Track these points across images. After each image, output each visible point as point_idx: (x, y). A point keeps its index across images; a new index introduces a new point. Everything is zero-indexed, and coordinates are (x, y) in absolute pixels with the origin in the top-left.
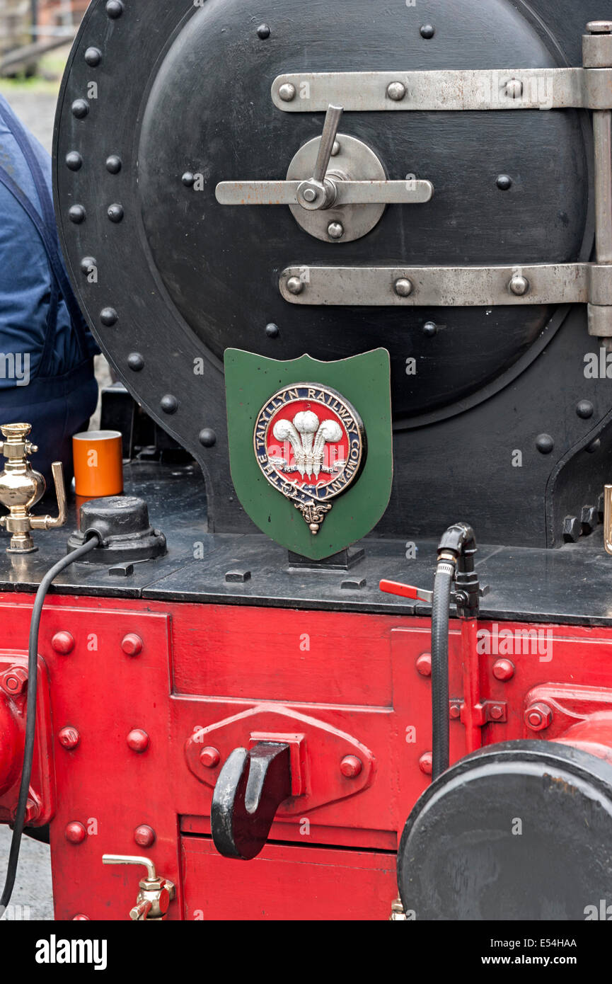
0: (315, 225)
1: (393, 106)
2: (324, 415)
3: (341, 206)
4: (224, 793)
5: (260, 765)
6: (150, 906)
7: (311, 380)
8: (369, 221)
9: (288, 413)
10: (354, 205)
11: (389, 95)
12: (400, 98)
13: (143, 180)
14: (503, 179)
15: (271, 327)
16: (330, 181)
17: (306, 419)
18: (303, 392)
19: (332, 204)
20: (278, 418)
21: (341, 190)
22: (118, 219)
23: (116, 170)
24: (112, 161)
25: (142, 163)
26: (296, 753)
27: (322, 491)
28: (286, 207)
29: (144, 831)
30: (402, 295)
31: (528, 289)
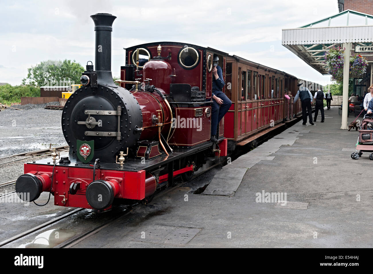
0: (88, 127)
1: (97, 114)
2: (87, 147)
3: (91, 125)
4: (71, 187)
5: (76, 185)
6: (64, 201)
7: (86, 143)
8: (94, 127)
9: (83, 147)
10: (92, 125)
11: (97, 113)
12: (98, 113)
13: (71, 121)
14: (108, 122)
15: (84, 138)
16: (89, 122)
17: (85, 148)
18: (85, 145)
19: (89, 124)
20: (82, 147)
21: (91, 123)
22: (68, 126)
23: (68, 120)
24: (68, 119)
25: (71, 119)
26: (81, 184)
27: (86, 156)
28: (85, 125)
29: (64, 193)
30: (97, 134)
31: (111, 135)
